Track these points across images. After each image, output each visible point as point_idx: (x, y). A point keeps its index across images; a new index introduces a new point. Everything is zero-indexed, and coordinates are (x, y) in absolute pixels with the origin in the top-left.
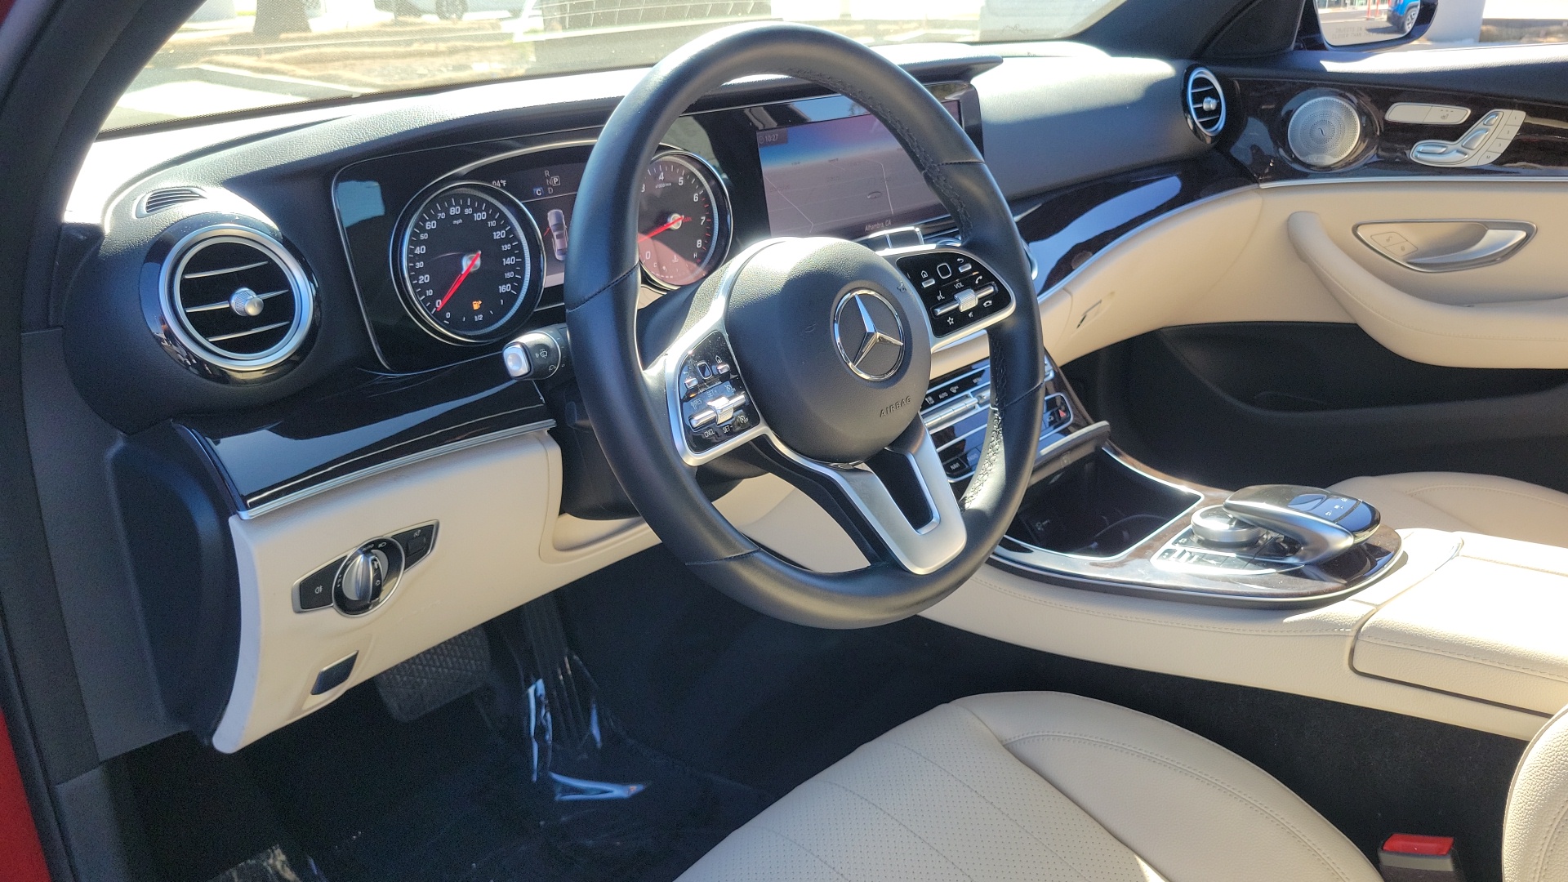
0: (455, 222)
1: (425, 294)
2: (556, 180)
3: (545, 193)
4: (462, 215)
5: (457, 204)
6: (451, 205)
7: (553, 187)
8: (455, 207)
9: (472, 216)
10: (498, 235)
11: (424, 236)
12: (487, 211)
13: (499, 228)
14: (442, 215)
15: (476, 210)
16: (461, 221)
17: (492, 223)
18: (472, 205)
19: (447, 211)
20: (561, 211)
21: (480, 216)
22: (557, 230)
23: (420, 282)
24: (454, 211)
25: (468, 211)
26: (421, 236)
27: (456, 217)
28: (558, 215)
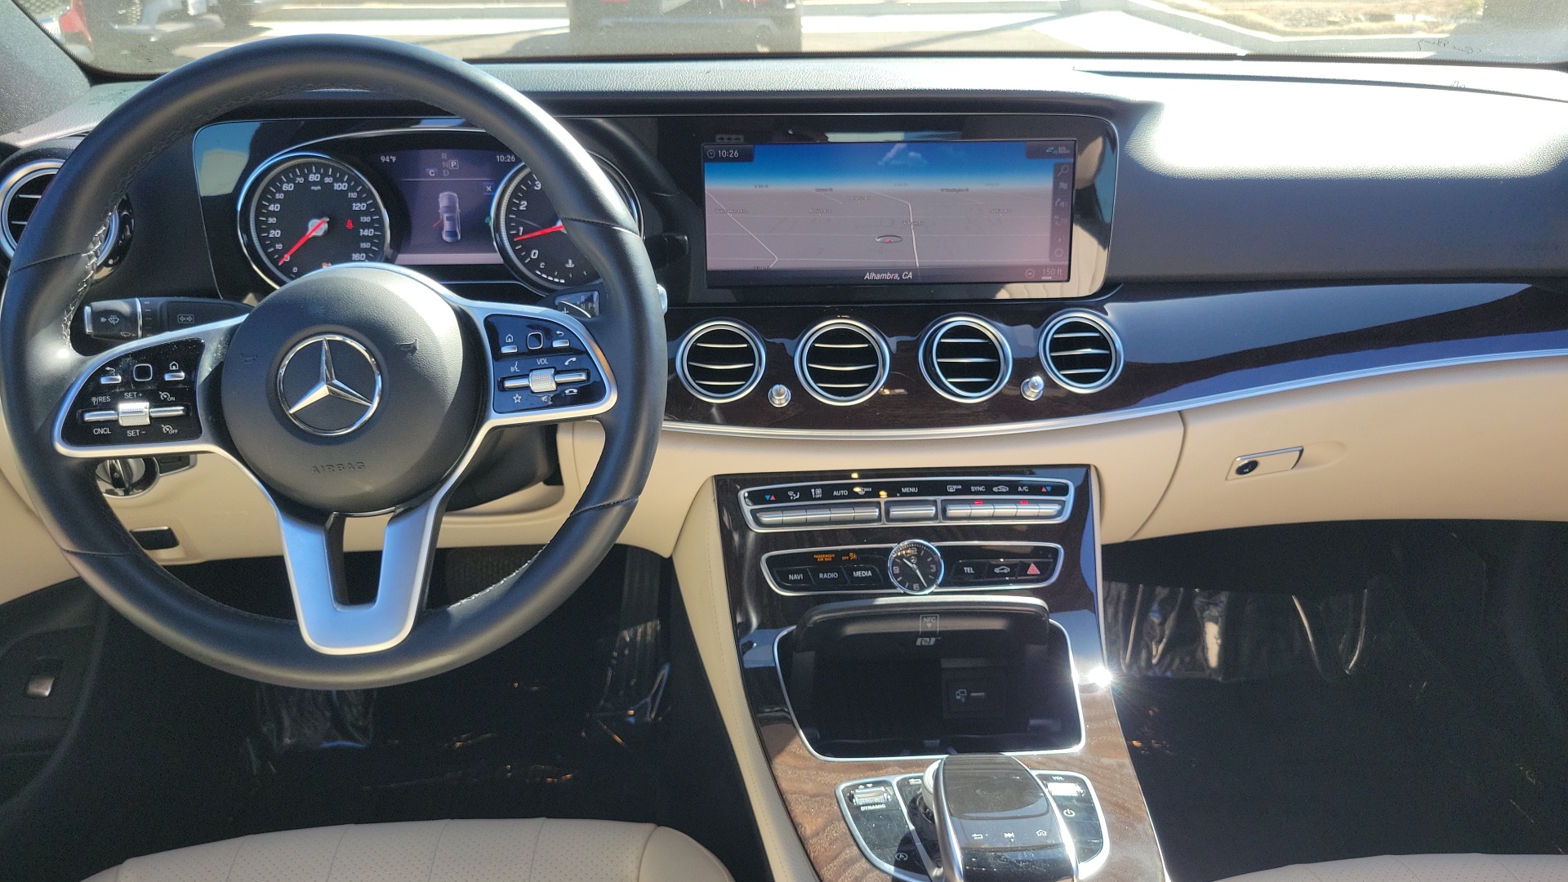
0: (313, 188)
1: (274, 247)
2: (453, 163)
3: (439, 174)
4: (321, 183)
5: (318, 171)
6: (310, 172)
7: (449, 170)
8: (314, 174)
9: (331, 185)
10: (357, 207)
11: (279, 196)
12: (348, 181)
13: (359, 200)
14: (301, 180)
15: (336, 180)
16: (319, 188)
17: (353, 195)
18: (333, 175)
19: (306, 177)
20: (455, 195)
21: (342, 186)
22: (446, 212)
23: (271, 236)
24: (312, 178)
25: (328, 180)
26: (277, 195)
27: (315, 183)
28: (451, 199)
